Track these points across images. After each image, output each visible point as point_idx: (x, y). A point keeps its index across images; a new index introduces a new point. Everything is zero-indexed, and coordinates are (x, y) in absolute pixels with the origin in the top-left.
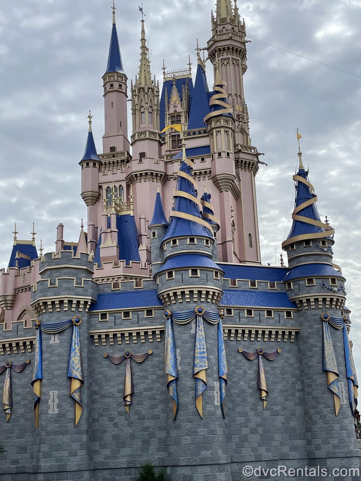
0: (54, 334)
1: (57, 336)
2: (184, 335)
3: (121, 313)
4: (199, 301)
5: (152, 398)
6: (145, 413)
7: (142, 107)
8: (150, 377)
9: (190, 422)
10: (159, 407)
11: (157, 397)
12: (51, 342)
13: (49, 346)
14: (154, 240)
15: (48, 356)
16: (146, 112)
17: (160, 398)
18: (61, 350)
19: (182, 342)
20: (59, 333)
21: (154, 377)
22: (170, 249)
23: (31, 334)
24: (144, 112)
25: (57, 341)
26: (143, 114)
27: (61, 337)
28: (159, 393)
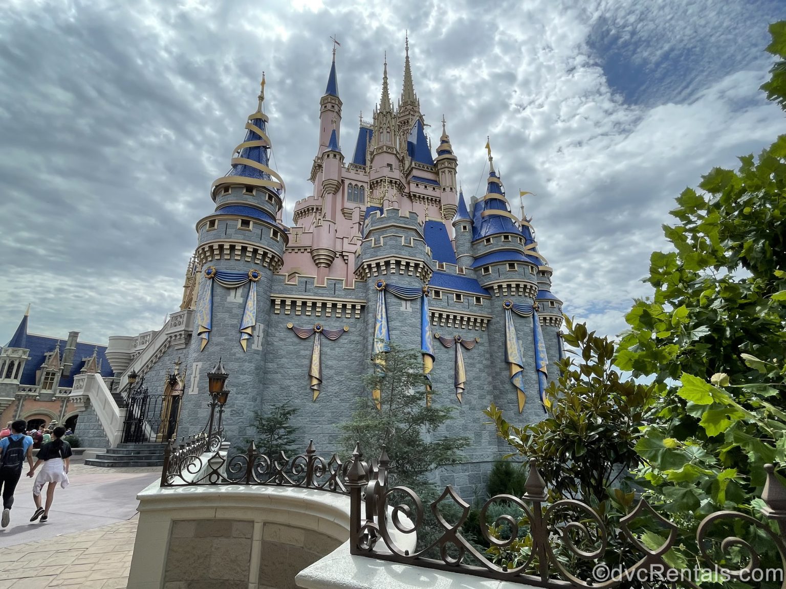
0: (406, 300)
1: (409, 303)
2: (525, 328)
3: (453, 294)
4: (517, 295)
5: (480, 388)
6: (475, 403)
7: (381, 128)
8: (478, 365)
9: (538, 416)
10: (487, 398)
11: (485, 386)
12: (403, 309)
13: (400, 314)
14: (466, 234)
15: (399, 324)
16: (385, 131)
17: (488, 389)
18: (414, 320)
19: (524, 334)
20: (411, 300)
21: (481, 366)
22: (502, 243)
23: (354, 297)
24: (382, 132)
25: (410, 310)
26: (382, 134)
27: (414, 306)
28: (486, 383)
